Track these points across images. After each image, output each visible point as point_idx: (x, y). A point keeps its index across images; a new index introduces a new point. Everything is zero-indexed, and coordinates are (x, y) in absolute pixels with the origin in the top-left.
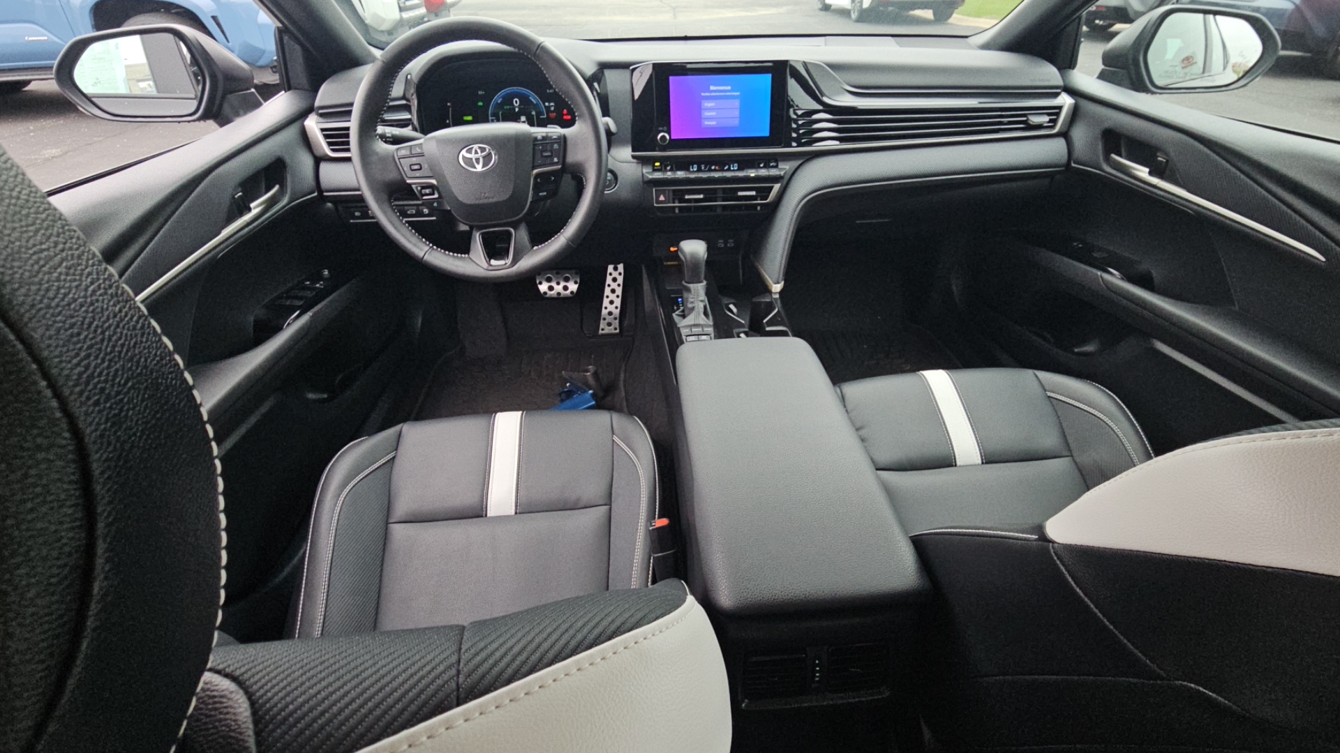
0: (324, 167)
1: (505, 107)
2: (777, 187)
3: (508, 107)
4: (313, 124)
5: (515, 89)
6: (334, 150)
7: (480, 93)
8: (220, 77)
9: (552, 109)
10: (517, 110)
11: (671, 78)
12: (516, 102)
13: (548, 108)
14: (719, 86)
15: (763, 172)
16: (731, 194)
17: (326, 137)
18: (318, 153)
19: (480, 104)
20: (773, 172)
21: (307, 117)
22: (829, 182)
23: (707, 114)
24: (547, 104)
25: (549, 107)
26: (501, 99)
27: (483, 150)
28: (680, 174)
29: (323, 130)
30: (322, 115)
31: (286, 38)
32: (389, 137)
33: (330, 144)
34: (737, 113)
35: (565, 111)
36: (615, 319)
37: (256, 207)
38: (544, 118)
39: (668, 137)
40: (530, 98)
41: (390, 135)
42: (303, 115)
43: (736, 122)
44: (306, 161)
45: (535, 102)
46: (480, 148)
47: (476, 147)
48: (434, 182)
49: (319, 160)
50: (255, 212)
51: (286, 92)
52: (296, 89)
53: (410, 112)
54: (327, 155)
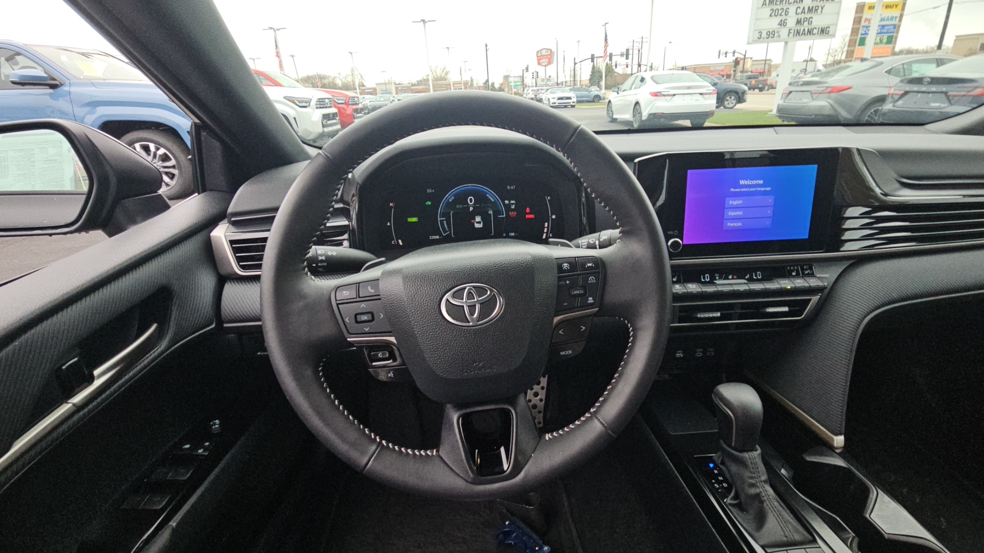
0: (230, 290)
1: (457, 206)
2: (815, 299)
3: (461, 206)
4: (222, 234)
5: (470, 186)
6: (243, 267)
7: (429, 191)
8: (113, 180)
9: (513, 207)
10: (471, 209)
11: (689, 171)
12: (471, 200)
13: (508, 207)
14: (749, 180)
15: (800, 283)
16: (757, 310)
17: (235, 251)
18: (223, 271)
19: (429, 203)
20: (813, 282)
21: (217, 225)
22: (895, 295)
23: (731, 214)
24: (507, 202)
25: (510, 205)
26: (453, 198)
27: (481, 291)
28: (693, 288)
29: (232, 242)
30: (234, 224)
31: (204, 134)
32: (322, 261)
33: (239, 260)
34: (769, 212)
35: (528, 210)
36: (540, 412)
37: (102, 375)
38: (504, 217)
39: (681, 242)
40: (488, 195)
41: (323, 258)
42: (211, 223)
43: (768, 223)
44: (206, 281)
45: (493, 200)
46: (474, 287)
47: (468, 286)
48: (393, 339)
49: (223, 279)
50: (97, 383)
51: (199, 194)
52: (211, 190)
53: (348, 217)
54: (237, 274)
